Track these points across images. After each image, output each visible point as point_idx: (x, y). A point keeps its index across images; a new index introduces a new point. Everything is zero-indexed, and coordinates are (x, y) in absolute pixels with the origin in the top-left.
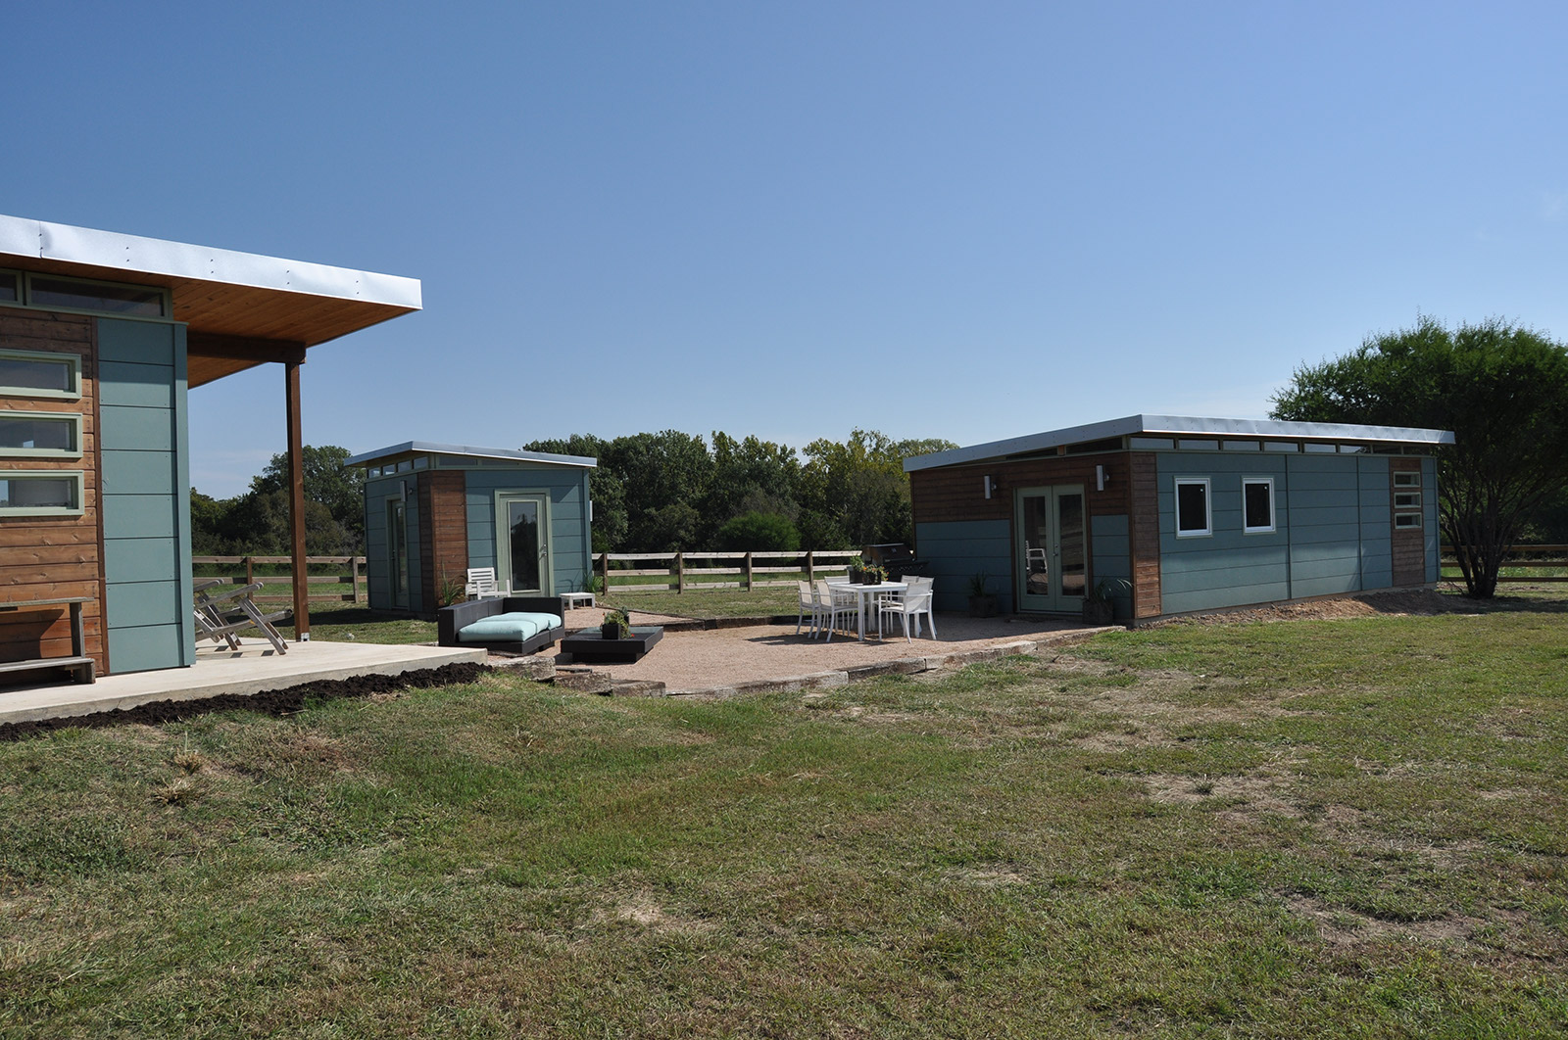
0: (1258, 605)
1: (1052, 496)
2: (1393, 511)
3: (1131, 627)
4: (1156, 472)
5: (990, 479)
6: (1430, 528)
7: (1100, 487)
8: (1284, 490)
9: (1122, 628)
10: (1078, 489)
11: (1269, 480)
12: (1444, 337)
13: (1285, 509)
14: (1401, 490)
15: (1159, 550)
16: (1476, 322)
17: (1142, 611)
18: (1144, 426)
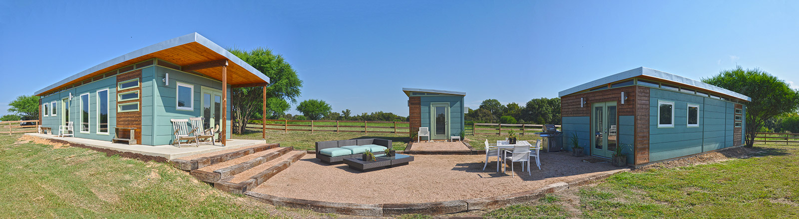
0: (691, 156)
1: (605, 106)
2: (735, 121)
3: (633, 168)
4: (649, 97)
5: (583, 99)
6: (743, 127)
7: (623, 103)
8: (703, 110)
9: (627, 170)
10: (614, 104)
11: (697, 106)
12: (743, 72)
13: (703, 118)
14: (737, 114)
15: (649, 133)
16: (751, 69)
17: (639, 161)
18: (643, 72)
